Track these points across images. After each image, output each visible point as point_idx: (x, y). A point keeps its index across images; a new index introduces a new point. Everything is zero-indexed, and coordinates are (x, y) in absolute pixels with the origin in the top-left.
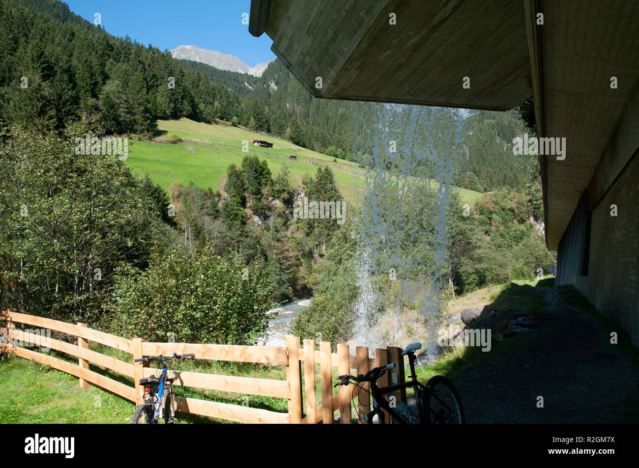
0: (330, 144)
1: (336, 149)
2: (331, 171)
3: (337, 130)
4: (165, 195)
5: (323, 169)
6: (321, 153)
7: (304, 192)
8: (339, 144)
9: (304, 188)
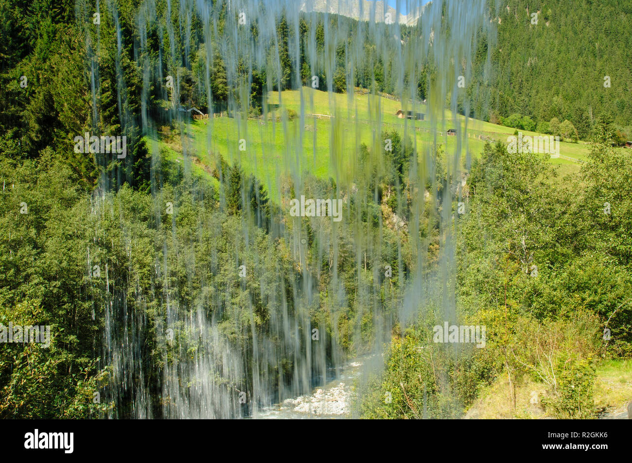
0: (513, 110)
1: (522, 117)
2: (505, 147)
3: (524, 90)
4: (261, 188)
5: (493, 146)
6: (498, 124)
7: (466, 179)
8: (526, 110)
9: (466, 174)
